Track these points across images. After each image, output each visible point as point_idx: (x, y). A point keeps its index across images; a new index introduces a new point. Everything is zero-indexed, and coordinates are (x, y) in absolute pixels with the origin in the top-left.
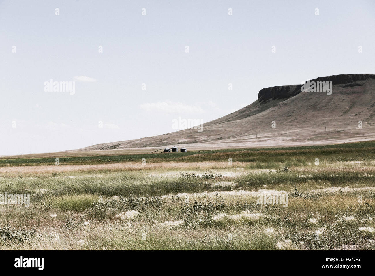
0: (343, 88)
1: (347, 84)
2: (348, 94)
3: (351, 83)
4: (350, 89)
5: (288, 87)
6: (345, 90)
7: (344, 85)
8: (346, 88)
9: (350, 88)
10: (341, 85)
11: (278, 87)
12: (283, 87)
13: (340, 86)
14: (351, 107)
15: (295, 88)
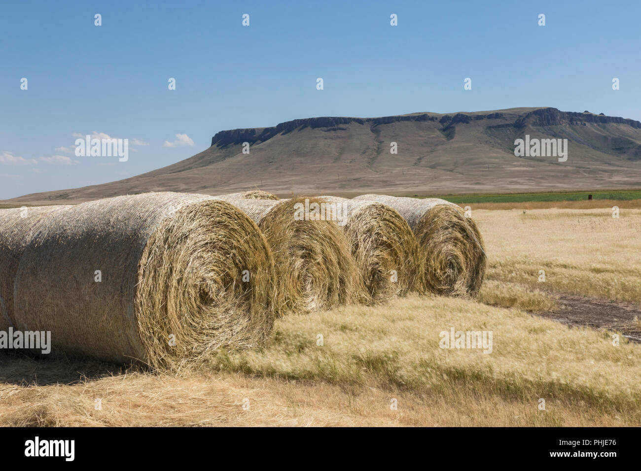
0: (326, 133)
1: (329, 128)
2: (331, 138)
3: (333, 127)
4: (332, 134)
5: (253, 131)
6: (328, 134)
7: (325, 128)
8: (329, 132)
9: (333, 132)
10: (322, 128)
11: (242, 130)
12: (247, 130)
13: (321, 130)
14: (341, 154)
15: (262, 131)
